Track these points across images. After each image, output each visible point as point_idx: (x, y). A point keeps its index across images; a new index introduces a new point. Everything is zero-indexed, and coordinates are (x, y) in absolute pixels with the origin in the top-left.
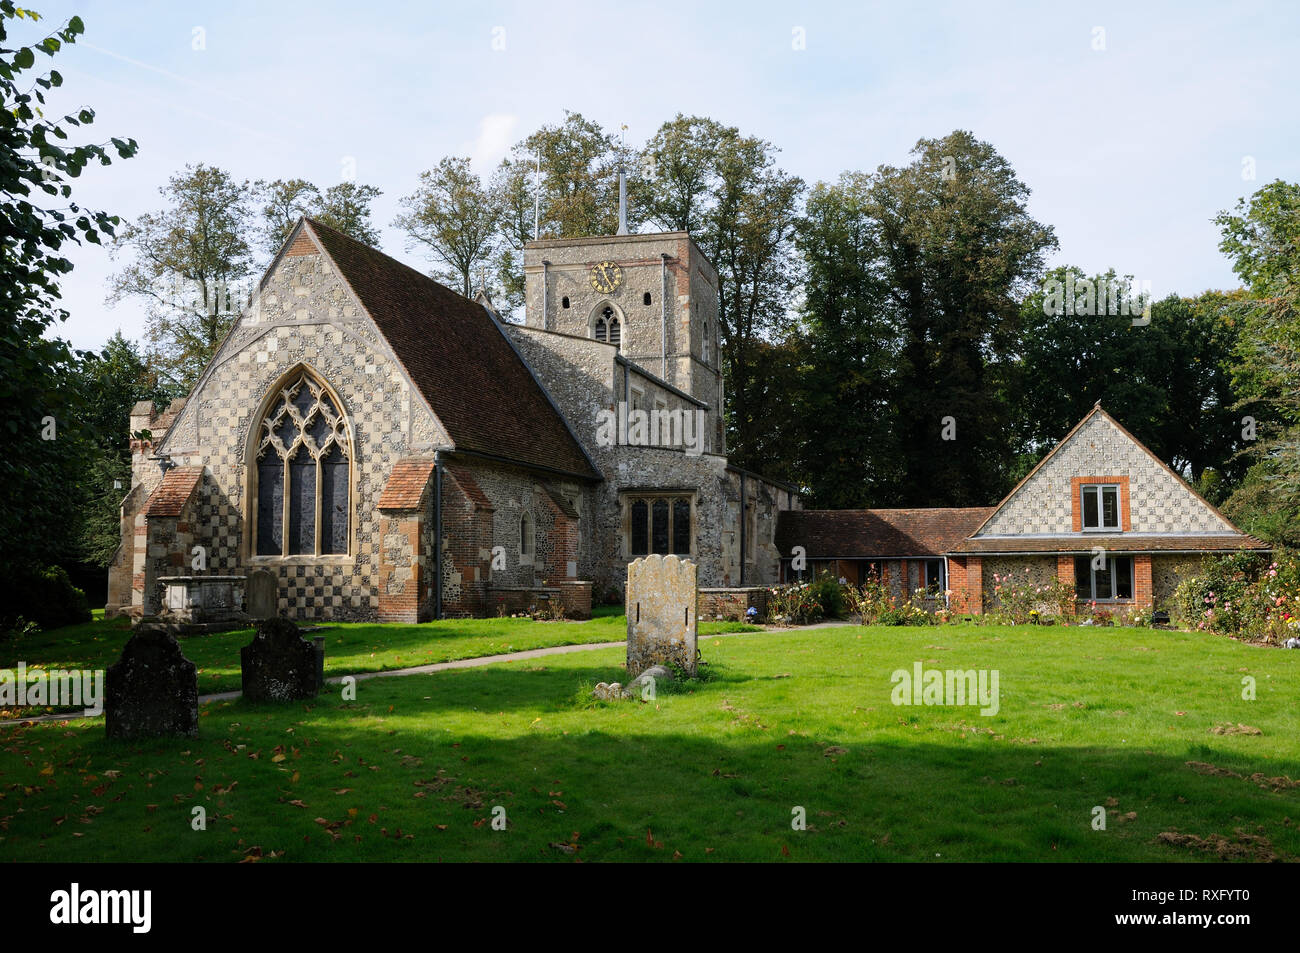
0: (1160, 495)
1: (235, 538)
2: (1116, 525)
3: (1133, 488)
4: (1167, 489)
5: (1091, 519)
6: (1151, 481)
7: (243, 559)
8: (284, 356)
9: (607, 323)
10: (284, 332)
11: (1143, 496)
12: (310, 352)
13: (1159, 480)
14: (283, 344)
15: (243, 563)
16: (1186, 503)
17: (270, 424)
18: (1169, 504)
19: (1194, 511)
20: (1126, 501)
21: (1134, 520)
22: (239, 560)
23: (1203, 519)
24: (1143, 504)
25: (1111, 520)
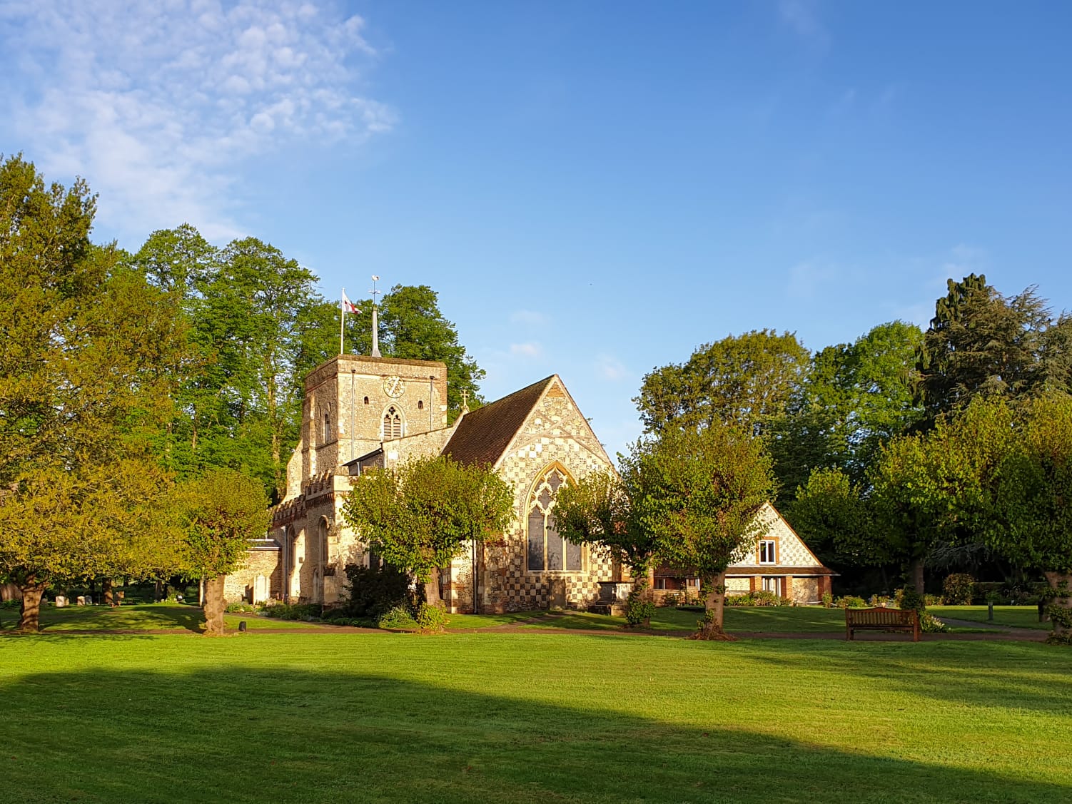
0: (791, 547)
1: (519, 560)
2: (773, 561)
3: (781, 543)
4: (794, 543)
5: (763, 559)
6: (787, 539)
7: (525, 571)
8: (546, 455)
9: (393, 417)
10: (545, 441)
11: (784, 547)
12: (561, 454)
13: (791, 539)
14: (545, 447)
15: (524, 575)
16: (801, 551)
17: (538, 494)
18: (794, 551)
19: (804, 555)
20: (777, 549)
21: (781, 559)
22: (522, 573)
23: (808, 559)
24: (784, 551)
25: (771, 560)
